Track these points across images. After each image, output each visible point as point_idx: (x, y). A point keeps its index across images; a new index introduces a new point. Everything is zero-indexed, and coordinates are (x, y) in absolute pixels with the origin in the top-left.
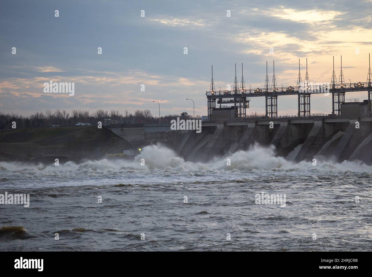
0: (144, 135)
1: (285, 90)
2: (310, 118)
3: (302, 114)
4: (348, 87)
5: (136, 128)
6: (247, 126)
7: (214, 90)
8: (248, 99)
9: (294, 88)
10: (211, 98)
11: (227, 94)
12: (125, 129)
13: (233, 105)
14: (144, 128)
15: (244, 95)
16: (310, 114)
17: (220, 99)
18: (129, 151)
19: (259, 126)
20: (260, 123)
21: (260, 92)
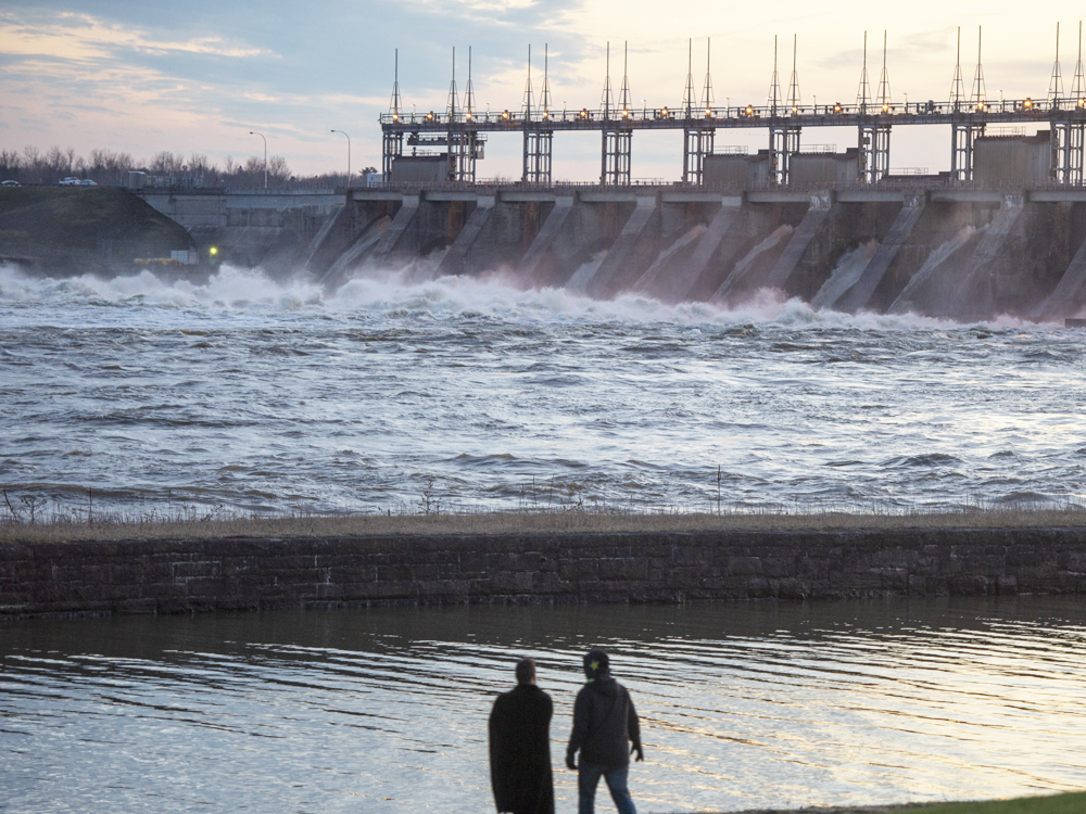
0: (224, 214)
1: (571, 118)
2: (628, 189)
3: (610, 179)
4: (721, 115)
5: (206, 198)
6: (475, 202)
7: (399, 111)
8: (481, 135)
9: (592, 115)
10: (392, 130)
11: (431, 124)
12: (178, 197)
13: (444, 149)
14: (225, 198)
15: (471, 127)
16: (629, 179)
17: (415, 133)
18: (186, 252)
19: (504, 205)
20: (507, 198)
21: (510, 121)
